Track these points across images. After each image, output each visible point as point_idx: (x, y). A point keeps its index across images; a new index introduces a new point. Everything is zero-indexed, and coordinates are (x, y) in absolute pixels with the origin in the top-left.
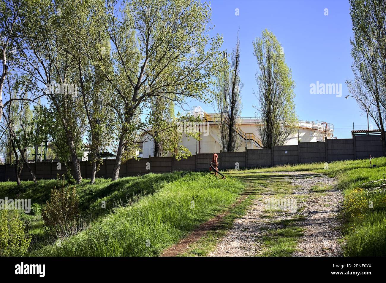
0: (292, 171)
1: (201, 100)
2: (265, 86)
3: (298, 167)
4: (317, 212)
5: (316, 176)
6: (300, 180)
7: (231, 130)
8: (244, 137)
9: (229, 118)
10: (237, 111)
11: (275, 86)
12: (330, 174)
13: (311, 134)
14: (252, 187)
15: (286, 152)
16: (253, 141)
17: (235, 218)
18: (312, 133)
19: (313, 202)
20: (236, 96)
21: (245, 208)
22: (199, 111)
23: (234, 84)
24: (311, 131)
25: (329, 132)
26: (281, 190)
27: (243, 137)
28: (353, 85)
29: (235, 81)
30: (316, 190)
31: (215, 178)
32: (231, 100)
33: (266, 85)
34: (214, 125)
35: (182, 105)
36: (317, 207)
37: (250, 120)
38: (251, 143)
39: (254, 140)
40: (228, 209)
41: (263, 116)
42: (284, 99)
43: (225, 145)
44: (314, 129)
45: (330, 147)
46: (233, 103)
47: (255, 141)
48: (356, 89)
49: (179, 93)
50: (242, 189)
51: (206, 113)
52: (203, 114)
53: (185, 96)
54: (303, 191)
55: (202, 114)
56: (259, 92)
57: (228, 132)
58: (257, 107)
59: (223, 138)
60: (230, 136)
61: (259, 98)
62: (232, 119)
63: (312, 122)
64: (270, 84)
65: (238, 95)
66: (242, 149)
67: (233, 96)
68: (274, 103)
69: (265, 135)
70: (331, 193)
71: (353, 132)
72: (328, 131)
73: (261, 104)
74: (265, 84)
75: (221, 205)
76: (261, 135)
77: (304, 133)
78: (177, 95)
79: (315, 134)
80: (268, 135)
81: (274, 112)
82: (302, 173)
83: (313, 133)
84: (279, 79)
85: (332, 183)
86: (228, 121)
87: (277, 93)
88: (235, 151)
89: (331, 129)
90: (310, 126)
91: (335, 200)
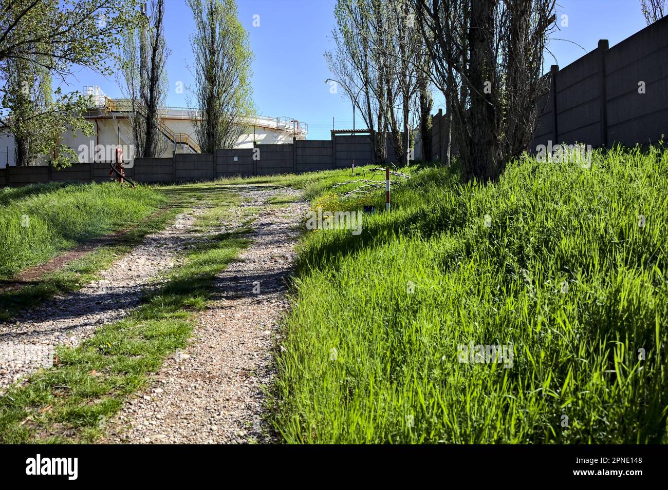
0: (243, 184)
1: (97, 70)
2: (206, 56)
3: (253, 179)
4: (272, 224)
5: (276, 188)
6: (252, 193)
7: (150, 125)
8: (172, 138)
9: (147, 104)
10: (160, 93)
11: (221, 57)
12: (298, 186)
13: (276, 137)
14: (179, 200)
15: (236, 159)
16: (186, 146)
17: (147, 233)
18: (276, 135)
19: (269, 214)
20: (158, 68)
21: (163, 222)
22: (97, 94)
23: (155, 50)
24: (275, 132)
25: (301, 135)
26: (223, 203)
27: (170, 139)
28: (334, 59)
29: (156, 44)
30: (274, 201)
31: (119, 188)
32: (150, 76)
33: (207, 53)
34: (123, 118)
35: (64, 76)
36: (273, 218)
37: (180, 112)
38: (182, 148)
39: (187, 144)
40: (137, 224)
41: (201, 103)
42: (236, 77)
43: (140, 149)
44: (279, 130)
45: (300, 151)
46: (154, 80)
47: (190, 146)
48: (339, 65)
49: (58, 56)
50: (162, 201)
51: (109, 98)
52: (104, 99)
53: (68, 61)
54: (256, 203)
55: (102, 99)
56: (195, 64)
57: (144, 127)
58: (192, 89)
59: (137, 137)
60: (149, 134)
61: (196, 75)
62: (151, 106)
63: (277, 119)
64: (212, 53)
65: (161, 68)
66: (168, 155)
67: (153, 69)
68: (219, 82)
69: (203, 133)
70: (294, 204)
71: (333, 133)
72: (300, 133)
73: (198, 85)
74: (205, 53)
75: (126, 218)
76: (197, 132)
77: (265, 135)
78: (54, 59)
79: (281, 136)
80: (208, 134)
81: (219, 98)
82: (257, 185)
83: (278, 136)
84: (228, 45)
85: (298, 194)
86: (145, 112)
87: (225, 68)
88: (156, 157)
89: (303, 131)
90: (274, 125)
91: (299, 211)
